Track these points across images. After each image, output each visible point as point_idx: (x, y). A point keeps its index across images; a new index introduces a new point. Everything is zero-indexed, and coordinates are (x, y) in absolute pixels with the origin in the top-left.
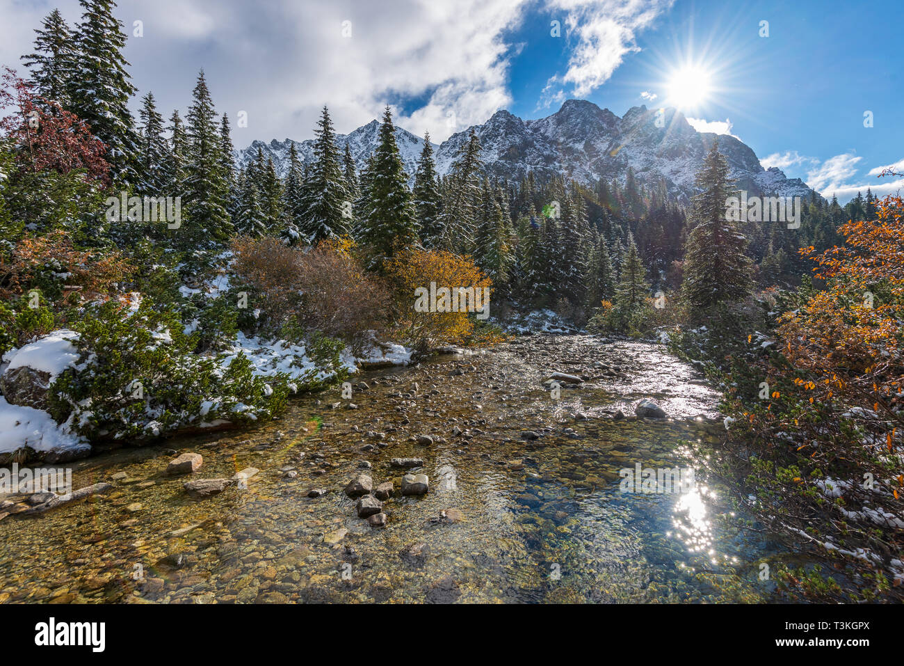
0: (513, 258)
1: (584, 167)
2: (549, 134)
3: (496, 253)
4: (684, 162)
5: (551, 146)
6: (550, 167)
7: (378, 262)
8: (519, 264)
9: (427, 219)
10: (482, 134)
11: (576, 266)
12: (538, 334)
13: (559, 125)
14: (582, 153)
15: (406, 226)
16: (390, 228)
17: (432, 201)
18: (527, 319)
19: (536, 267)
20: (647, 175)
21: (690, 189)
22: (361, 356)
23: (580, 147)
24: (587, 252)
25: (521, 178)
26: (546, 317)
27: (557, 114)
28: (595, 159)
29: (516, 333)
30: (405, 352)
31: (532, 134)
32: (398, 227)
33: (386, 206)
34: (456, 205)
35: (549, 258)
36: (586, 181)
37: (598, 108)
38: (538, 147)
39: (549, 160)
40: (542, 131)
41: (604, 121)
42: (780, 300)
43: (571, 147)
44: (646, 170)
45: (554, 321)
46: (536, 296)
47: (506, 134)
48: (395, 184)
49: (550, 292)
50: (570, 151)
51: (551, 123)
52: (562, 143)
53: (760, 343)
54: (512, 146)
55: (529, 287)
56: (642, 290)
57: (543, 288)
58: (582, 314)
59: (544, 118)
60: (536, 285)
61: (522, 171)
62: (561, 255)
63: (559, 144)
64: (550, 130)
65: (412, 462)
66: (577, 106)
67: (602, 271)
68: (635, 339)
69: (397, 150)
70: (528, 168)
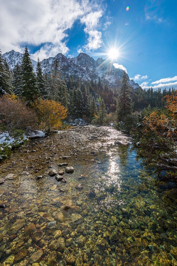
0: (69, 103)
1: (86, 75)
2: (75, 63)
3: (64, 101)
4: (112, 76)
5: (76, 67)
6: (76, 74)
7: (28, 103)
8: (71, 105)
9: (41, 89)
10: (54, 60)
11: (87, 105)
12: (78, 125)
13: (78, 61)
14: (85, 71)
15: (37, 91)
16: (31, 91)
17: (42, 83)
18: (75, 121)
19: (76, 106)
20: (103, 79)
21: (113, 84)
22: (28, 135)
23: (85, 68)
24: (90, 101)
25: (67, 77)
26: (80, 120)
27: (77, 57)
28: (89, 73)
29: (72, 125)
30: (43, 133)
31: (70, 63)
32: (34, 91)
33: (29, 83)
34: (53, 85)
35: (80, 103)
36: (87, 80)
37: (90, 57)
38: (72, 67)
39: (76, 72)
40: (73, 62)
41: (91, 61)
42: (142, 114)
43: (82, 68)
44: (102, 78)
45: (82, 122)
46: (76, 114)
47: (62, 62)
48: (32, 76)
49: (80, 113)
50: (82, 70)
51: (76, 60)
52: (79, 67)
53: (138, 125)
54: (64, 66)
55: (74, 111)
56: (105, 112)
57: (79, 112)
58: (89, 119)
59: (74, 58)
60: (76, 111)
61: (68, 75)
62: (83, 102)
63: (78, 67)
64: (76, 62)
65: (65, 164)
66: (83, 55)
67: (94, 107)
68: (105, 125)
69: (31, 63)
70: (70, 74)
